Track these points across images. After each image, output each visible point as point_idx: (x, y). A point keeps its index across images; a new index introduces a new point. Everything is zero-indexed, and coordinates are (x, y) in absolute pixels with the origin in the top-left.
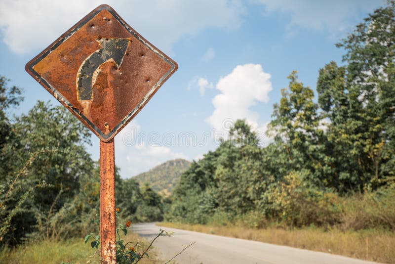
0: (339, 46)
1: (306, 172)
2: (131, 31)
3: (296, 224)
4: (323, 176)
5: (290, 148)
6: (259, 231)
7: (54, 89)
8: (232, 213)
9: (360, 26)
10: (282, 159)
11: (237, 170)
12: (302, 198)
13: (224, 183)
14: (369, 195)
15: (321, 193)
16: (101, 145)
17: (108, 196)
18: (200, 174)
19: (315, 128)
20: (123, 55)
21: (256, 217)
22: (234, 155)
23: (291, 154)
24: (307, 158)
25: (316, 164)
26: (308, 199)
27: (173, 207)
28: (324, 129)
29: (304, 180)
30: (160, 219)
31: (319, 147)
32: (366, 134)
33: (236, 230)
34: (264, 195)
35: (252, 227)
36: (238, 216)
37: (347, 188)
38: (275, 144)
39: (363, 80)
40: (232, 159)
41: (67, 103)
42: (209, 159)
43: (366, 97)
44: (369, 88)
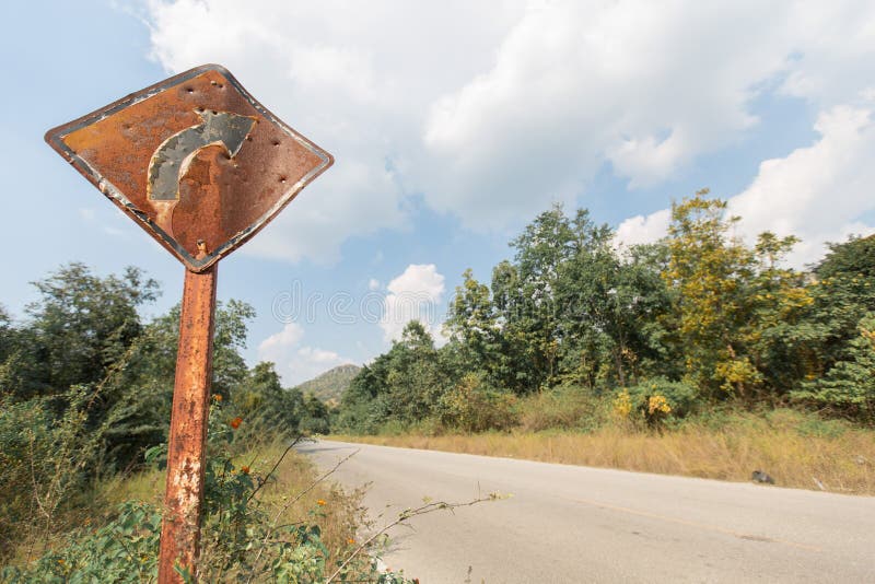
0: (511, 245)
1: (485, 373)
2: (258, 107)
3: (474, 429)
4: (501, 376)
5: (466, 348)
6: (435, 440)
7: (100, 176)
8: (406, 421)
9: (529, 227)
10: (458, 359)
11: (411, 373)
12: (479, 401)
13: (396, 388)
14: (546, 394)
15: (499, 394)
16: (186, 276)
17: (193, 368)
18: (371, 379)
19: (491, 327)
20: (242, 139)
21: (432, 424)
22: (408, 357)
23: (468, 354)
24: (484, 358)
25: (493, 364)
26: (486, 401)
27: (341, 418)
28: (500, 326)
29: (482, 381)
30: (326, 432)
31: (496, 346)
32: (541, 332)
33: (411, 439)
34: (440, 400)
35: (428, 435)
36: (413, 424)
37: (524, 388)
38: (451, 344)
39: (534, 280)
40: (405, 362)
41: (125, 201)
42: (381, 363)
43: (539, 296)
44: (540, 287)
